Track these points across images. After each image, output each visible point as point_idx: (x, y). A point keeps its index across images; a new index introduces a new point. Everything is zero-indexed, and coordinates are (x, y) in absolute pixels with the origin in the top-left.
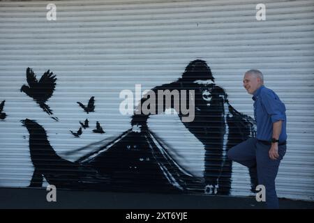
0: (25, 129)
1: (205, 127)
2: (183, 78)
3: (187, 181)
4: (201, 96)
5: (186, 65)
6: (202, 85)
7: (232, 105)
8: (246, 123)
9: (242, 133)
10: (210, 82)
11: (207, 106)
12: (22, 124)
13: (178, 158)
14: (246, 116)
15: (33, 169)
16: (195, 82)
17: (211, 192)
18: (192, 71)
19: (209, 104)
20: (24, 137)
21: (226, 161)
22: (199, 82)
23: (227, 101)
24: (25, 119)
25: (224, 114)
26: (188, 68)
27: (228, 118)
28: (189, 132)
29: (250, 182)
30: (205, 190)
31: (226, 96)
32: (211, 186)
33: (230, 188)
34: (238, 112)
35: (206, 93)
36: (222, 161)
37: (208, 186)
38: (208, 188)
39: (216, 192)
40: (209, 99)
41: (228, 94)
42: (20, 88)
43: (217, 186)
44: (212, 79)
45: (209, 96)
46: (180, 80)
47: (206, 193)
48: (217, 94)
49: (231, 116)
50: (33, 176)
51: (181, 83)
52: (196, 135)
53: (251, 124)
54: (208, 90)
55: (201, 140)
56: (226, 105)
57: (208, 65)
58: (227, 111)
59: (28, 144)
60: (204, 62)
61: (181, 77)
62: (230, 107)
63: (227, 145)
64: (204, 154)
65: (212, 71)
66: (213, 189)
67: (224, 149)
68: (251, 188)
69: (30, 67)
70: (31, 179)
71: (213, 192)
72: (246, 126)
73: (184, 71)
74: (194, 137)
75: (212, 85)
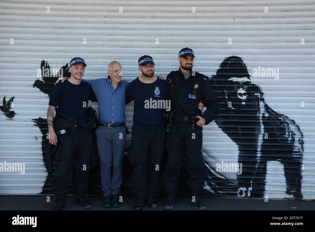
0: (38, 129)
1: (239, 127)
2: (217, 75)
3: (218, 184)
4: (236, 94)
5: (221, 62)
6: (237, 83)
7: (269, 104)
8: (282, 123)
9: (278, 133)
10: (245, 79)
11: (242, 105)
12: (34, 123)
13: (210, 160)
14: (283, 115)
15: (46, 174)
16: (230, 79)
17: (244, 195)
18: (227, 68)
19: (244, 103)
20: (36, 138)
21: (261, 162)
22: (235, 79)
23: (263, 100)
24: (38, 118)
25: (259, 113)
26: (223, 65)
27: (264, 117)
28: (222, 132)
29: (285, 184)
30: (238, 192)
31: (262, 94)
32: (245, 189)
33: (264, 190)
34: (274, 112)
35: (241, 91)
36: (256, 162)
37: (241, 189)
38: (241, 191)
39: (249, 195)
40: (244, 97)
41: (264, 92)
42: (33, 83)
43: (250, 189)
44: (248, 76)
45: (245, 94)
46: (214, 77)
47: (239, 196)
48: (253, 92)
49: (267, 115)
50: (46, 182)
51: (215, 80)
52: (229, 135)
53: (288, 123)
54: (243, 88)
55: (234, 140)
56: (261, 104)
57: (245, 62)
58: (262, 110)
59: (41, 146)
60: (239, 59)
61: (215, 74)
62: (266, 106)
63: (262, 145)
64: (238, 155)
65: (248, 68)
66: (246, 192)
67: (259, 149)
68: (286, 190)
69: (45, 60)
70: (43, 185)
71: (247, 195)
72: (282, 126)
73: (218, 68)
74: (228, 137)
75: (247, 83)
